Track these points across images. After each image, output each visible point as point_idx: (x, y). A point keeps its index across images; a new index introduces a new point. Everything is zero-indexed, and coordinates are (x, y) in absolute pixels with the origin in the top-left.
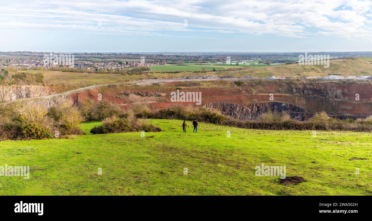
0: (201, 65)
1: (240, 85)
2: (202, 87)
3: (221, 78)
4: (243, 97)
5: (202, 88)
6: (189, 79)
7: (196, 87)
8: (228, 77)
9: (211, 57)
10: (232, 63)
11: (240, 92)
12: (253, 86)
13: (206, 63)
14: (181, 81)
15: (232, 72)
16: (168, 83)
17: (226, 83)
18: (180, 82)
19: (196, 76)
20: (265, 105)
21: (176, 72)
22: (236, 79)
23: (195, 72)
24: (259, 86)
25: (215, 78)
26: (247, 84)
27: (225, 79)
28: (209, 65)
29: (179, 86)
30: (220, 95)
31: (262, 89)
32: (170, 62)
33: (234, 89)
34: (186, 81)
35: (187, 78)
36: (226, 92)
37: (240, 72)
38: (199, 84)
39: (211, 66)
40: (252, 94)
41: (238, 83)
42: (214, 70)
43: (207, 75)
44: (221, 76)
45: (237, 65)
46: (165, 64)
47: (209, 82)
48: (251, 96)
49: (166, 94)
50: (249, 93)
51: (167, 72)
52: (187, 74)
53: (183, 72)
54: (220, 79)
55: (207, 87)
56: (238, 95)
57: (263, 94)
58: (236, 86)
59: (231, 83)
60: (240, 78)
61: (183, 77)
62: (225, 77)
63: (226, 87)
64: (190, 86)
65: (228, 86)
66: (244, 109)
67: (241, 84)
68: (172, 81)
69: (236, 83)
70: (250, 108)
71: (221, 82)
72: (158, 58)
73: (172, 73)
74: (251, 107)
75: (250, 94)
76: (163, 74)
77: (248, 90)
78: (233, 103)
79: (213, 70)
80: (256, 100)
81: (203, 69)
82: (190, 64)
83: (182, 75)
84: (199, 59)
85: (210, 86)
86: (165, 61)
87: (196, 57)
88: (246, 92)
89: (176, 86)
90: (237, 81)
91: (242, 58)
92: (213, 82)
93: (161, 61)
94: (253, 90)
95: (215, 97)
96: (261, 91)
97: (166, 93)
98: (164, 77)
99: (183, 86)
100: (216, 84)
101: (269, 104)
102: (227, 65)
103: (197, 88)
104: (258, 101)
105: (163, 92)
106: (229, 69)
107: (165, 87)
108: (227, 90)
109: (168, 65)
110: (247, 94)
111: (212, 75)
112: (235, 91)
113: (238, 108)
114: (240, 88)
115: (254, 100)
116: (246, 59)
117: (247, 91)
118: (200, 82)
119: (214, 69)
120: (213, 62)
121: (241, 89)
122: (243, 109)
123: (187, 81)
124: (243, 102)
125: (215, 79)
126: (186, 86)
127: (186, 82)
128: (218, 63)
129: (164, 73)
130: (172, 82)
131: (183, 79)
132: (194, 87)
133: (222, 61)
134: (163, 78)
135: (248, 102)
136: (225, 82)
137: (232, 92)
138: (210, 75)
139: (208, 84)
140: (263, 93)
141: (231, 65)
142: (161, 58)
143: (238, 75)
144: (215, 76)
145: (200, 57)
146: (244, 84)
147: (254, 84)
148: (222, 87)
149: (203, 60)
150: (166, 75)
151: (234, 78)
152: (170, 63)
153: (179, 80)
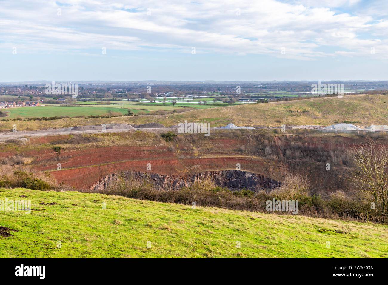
0: (108, 104)
1: (170, 140)
2: (101, 144)
3: (138, 127)
4: (176, 161)
5: (101, 147)
6: (79, 130)
7: (91, 144)
8: (151, 125)
9: (129, 90)
10: (167, 102)
11: (170, 152)
12: (194, 142)
13: (119, 100)
14: (62, 134)
15: (159, 116)
16: (37, 138)
17: (145, 136)
18: (60, 136)
19: (92, 125)
20: (215, 176)
21: (53, 119)
22: (164, 130)
23: (89, 118)
24: (205, 142)
25: (126, 127)
26: (183, 137)
27: (144, 130)
28: (122, 104)
29: (58, 143)
30: (134, 158)
31: (210, 146)
32: (48, 99)
33: (160, 148)
34: (72, 134)
35: (75, 128)
36: (146, 153)
37: (172, 117)
38: (96, 140)
39: (126, 107)
40: (192, 155)
41: (168, 137)
42: (130, 114)
43: (113, 122)
44: (138, 124)
45: (174, 104)
46: (38, 104)
47: (115, 134)
48: (189, 159)
49: (32, 159)
50: (188, 154)
51: (35, 119)
52: (74, 122)
53: (68, 117)
54: (136, 129)
55: (111, 144)
56: (167, 158)
57: (212, 156)
58: (163, 141)
59: (155, 137)
60: (171, 127)
61: (67, 126)
62: (144, 126)
63: (145, 143)
64: (79, 143)
65: (148, 143)
66: (178, 184)
67: (172, 138)
68: (45, 134)
69: (163, 136)
70: (187, 181)
71: (137, 135)
72: (27, 92)
73: (46, 119)
74: (189, 179)
75: (189, 157)
76: (29, 123)
77: (186, 148)
78: (157, 173)
79: (127, 113)
80: (199, 166)
81: (109, 111)
82: (87, 103)
83: (64, 123)
84: (106, 94)
85: (117, 143)
86: (38, 98)
87: (101, 90)
88: (181, 153)
89: (52, 143)
90: (166, 133)
91: (186, 92)
92: (121, 135)
93: (31, 98)
94: (194, 148)
95: (125, 163)
96: (208, 151)
97: (33, 157)
98: (30, 127)
99: (66, 143)
100: (128, 138)
101: (222, 175)
102: (157, 105)
103: (92, 146)
104: (203, 168)
105: (27, 156)
106: (157, 112)
107: (31, 147)
108: (147, 148)
109: (44, 105)
110: (183, 156)
111: (122, 122)
112: (161, 150)
113: (166, 182)
114: (170, 145)
115: (195, 166)
116: (192, 94)
117: (184, 150)
118: (98, 135)
119: (129, 112)
120: (133, 99)
121: (172, 147)
122: (175, 183)
123: (74, 135)
124: (176, 172)
125: (126, 130)
126: (71, 142)
127: (72, 136)
128: (141, 101)
129: (30, 120)
130: (44, 137)
131: (67, 130)
132: (87, 144)
133: (149, 97)
134: (28, 129)
135: (185, 171)
136: (144, 134)
137: (156, 152)
138: (118, 123)
139: (113, 138)
140: (213, 153)
141: (164, 104)
142: (31, 92)
143: (169, 122)
144: (126, 124)
145: (108, 89)
146: (178, 139)
147: (195, 138)
148: (138, 143)
149: (114, 95)
150: (34, 124)
151: (161, 126)
152: (49, 102)
153: (58, 133)
